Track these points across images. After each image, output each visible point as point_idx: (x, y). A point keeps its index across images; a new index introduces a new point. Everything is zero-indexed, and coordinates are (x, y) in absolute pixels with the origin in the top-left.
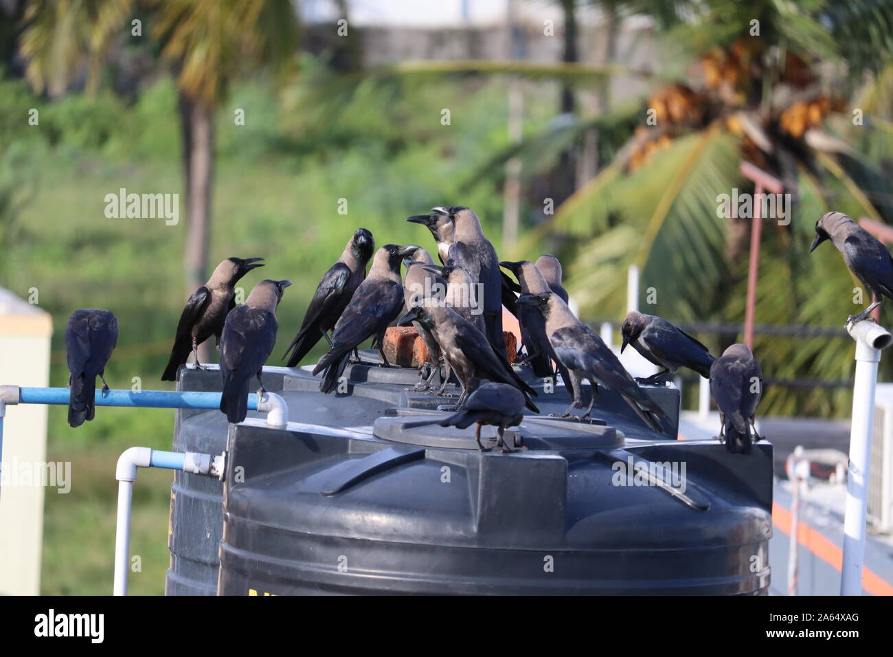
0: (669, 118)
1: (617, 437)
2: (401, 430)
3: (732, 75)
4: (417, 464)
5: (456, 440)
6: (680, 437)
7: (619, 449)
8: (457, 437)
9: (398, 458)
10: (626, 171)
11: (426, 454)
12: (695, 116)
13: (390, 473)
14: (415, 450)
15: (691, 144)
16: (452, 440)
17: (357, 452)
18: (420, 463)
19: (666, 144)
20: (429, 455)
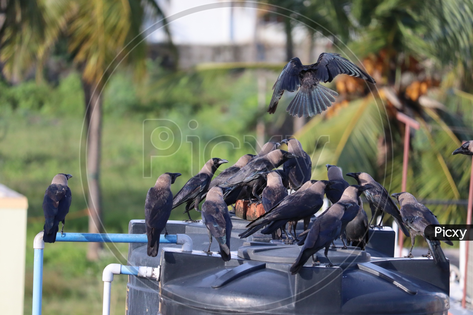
0: (347, 91)
1: (367, 256)
2: (253, 253)
3: (380, 68)
4: (262, 271)
5: (282, 258)
6: (395, 256)
7: (368, 262)
8: (282, 257)
9: (251, 268)
10: (325, 119)
11: (266, 266)
12: (360, 89)
13: (248, 276)
14: (260, 264)
15: (359, 104)
16: (280, 258)
17: (229, 265)
18: (264, 271)
19: (346, 105)
20: (268, 266)
